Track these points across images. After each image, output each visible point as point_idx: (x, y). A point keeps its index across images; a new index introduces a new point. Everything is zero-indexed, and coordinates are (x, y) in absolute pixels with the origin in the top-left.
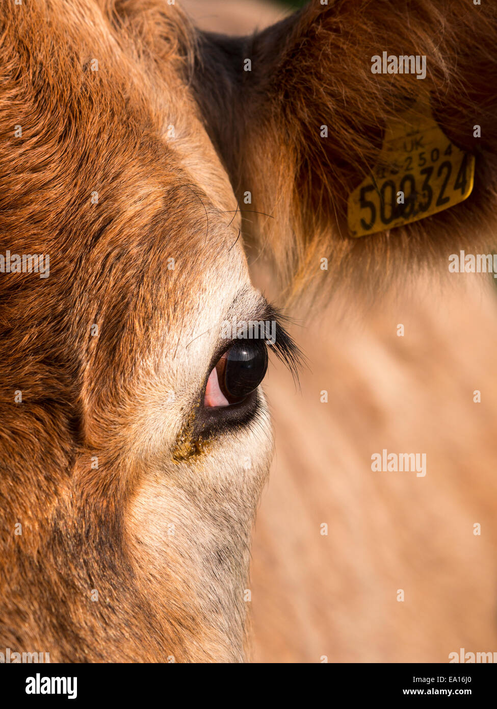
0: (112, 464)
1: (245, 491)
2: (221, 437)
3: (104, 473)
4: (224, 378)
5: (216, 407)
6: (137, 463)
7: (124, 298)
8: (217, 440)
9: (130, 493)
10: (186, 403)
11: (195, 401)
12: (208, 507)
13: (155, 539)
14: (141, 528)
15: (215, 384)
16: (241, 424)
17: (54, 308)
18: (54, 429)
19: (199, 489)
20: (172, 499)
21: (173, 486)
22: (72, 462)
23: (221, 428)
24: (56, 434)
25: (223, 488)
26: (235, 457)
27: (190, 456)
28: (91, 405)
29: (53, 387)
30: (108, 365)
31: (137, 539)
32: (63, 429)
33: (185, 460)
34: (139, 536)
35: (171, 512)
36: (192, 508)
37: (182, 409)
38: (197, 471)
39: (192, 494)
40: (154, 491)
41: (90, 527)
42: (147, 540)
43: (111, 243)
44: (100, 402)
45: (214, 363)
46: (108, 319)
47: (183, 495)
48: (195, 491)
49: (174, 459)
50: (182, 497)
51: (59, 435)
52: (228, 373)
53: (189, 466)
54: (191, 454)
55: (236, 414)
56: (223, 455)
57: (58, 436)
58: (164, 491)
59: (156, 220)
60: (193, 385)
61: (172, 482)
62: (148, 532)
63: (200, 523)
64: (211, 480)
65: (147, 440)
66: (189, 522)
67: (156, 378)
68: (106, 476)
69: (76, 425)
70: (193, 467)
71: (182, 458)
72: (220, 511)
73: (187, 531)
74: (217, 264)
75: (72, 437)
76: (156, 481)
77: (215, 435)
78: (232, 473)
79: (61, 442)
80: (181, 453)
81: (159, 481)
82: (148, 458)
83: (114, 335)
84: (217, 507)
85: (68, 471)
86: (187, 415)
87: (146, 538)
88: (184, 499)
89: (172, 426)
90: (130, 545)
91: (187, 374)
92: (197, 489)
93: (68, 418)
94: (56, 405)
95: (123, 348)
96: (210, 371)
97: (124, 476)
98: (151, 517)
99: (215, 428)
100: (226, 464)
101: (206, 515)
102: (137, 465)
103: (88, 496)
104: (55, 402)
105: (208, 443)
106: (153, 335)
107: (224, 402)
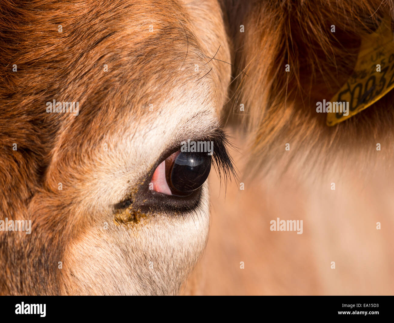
0: (63, 208)
1: (171, 266)
2: (158, 216)
3: (55, 213)
4: (170, 172)
5: (160, 193)
6: (85, 214)
7: (106, 88)
8: (154, 216)
9: (75, 236)
10: (133, 178)
11: (141, 180)
12: (137, 269)
13: (86, 277)
14: (77, 265)
15: (162, 174)
16: (177, 211)
17: (52, 85)
18: (26, 171)
19: (132, 251)
20: (109, 253)
21: (112, 242)
22: (31, 196)
23: (159, 208)
24: (26, 174)
25: (152, 256)
26: (167, 235)
27: (128, 221)
28: (58, 158)
29: (33, 141)
30: (80, 133)
31: (72, 272)
32: (32, 171)
33: (124, 223)
34: (74, 270)
35: (105, 261)
36: (125, 265)
37: (129, 181)
38: (132, 235)
39: (125, 253)
40: (95, 242)
41: (33, 249)
42: (79, 276)
43: (108, 47)
44: (65, 159)
45: (164, 157)
46: (89, 101)
47: (119, 253)
48: (129, 252)
49: (116, 220)
50: (117, 253)
51: (28, 175)
52: (174, 169)
53: (127, 229)
54: (130, 220)
55: (174, 203)
56: (157, 230)
57: (26, 176)
58: (104, 244)
59: (148, 42)
60: (142, 167)
61: (112, 239)
62: (82, 269)
63: (128, 279)
64: (143, 247)
65: (96, 198)
66: (119, 275)
67: (113, 151)
68: (57, 215)
69: (42, 171)
70: (130, 231)
71: (122, 221)
72: (146, 274)
73: (116, 281)
74: (185, 86)
75: (37, 178)
76: (99, 235)
77: (153, 212)
78: (162, 247)
79: (28, 181)
80: (121, 217)
81: (102, 235)
82: (95, 212)
83: (90, 113)
84: (144, 270)
85: (27, 202)
86: (131, 188)
87: (79, 273)
88: (119, 255)
89: (118, 192)
90: (64, 274)
91: (138, 156)
92: (130, 250)
93: (38, 165)
94: (32, 154)
95: (95, 125)
96: (160, 161)
97: (72, 221)
98: (88, 260)
99: (154, 207)
100: (159, 238)
101: (135, 274)
102: (84, 215)
103: (37, 226)
104: (32, 152)
105: (146, 216)
106: (120, 120)
107: (168, 192)
